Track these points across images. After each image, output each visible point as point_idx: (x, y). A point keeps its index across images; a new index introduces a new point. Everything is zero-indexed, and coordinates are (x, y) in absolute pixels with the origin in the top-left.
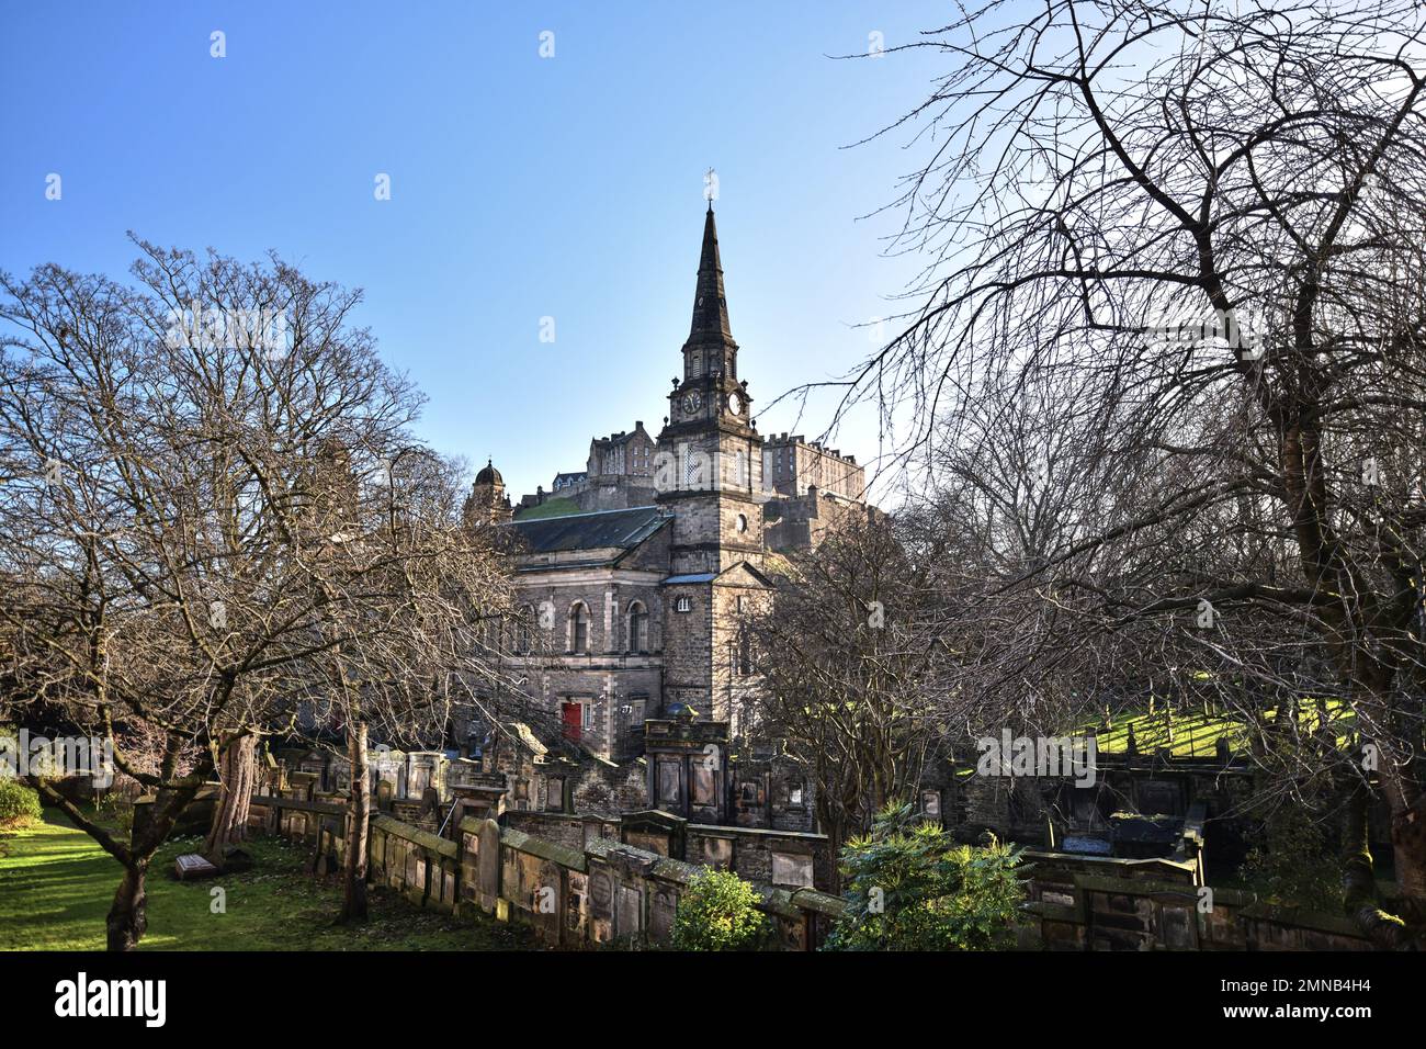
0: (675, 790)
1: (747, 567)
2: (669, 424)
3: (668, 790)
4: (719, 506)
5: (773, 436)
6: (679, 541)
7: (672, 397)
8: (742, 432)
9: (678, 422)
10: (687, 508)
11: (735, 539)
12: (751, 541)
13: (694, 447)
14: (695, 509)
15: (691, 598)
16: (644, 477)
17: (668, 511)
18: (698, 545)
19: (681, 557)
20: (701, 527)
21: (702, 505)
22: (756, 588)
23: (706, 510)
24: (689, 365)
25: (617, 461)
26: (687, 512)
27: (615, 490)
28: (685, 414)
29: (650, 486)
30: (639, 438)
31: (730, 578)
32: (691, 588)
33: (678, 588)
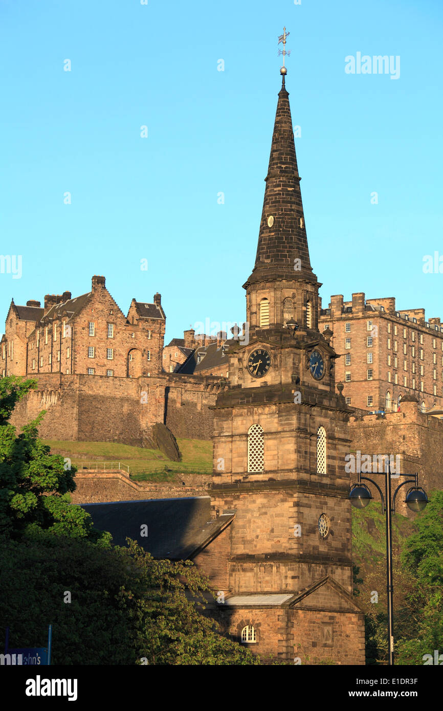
1: (332, 583)
4: (295, 504)
6: (241, 549)
9: (239, 386)
10: (251, 506)
11: (315, 548)
12: (336, 549)
13: (262, 422)
14: (264, 506)
15: (259, 625)
16: (107, 377)
17: (226, 507)
18: (266, 555)
19: (244, 570)
20: (272, 531)
21: (273, 502)
22: (342, 611)
23: (278, 510)
24: (254, 309)
25: (56, 347)
26: (253, 511)
27: (54, 399)
28: (249, 376)
29: (119, 394)
30: (99, 306)
31: (309, 601)
32: (258, 612)
33: (241, 612)
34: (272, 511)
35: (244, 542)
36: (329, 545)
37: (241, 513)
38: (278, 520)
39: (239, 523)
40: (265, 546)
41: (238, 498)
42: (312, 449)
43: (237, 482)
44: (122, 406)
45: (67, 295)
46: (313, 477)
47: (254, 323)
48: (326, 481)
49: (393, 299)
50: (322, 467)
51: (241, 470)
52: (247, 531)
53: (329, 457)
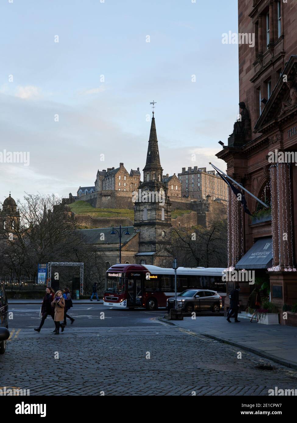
1: (166, 249)
4: (156, 228)
6: (142, 240)
10: (144, 229)
11: (161, 240)
12: (167, 240)
13: (147, 207)
14: (147, 229)
15: (146, 260)
16: (124, 191)
17: (138, 229)
18: (148, 242)
19: (143, 246)
20: (150, 235)
21: (150, 228)
22: (169, 257)
23: (151, 230)
24: (145, 177)
25: (110, 183)
26: (145, 230)
29: (127, 196)
30: (121, 171)
31: (159, 254)
32: (145, 257)
33: (141, 257)
34: (150, 230)
35: (142, 238)
36: (165, 239)
37: (141, 231)
38: (151, 233)
39: (141, 233)
40: (147, 239)
41: (141, 227)
42: (160, 214)
43: (140, 222)
44: (128, 199)
45: (113, 168)
46: (160, 221)
47: (145, 180)
48: (164, 222)
49: (206, 168)
50: (163, 219)
51: (142, 219)
52: (143, 235)
53: (165, 216)
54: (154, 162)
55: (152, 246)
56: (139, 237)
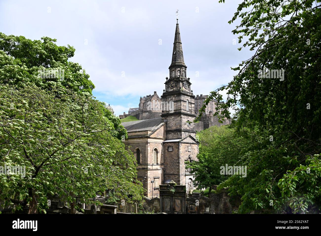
0: (169, 207)
1: (190, 137)
2: (165, 92)
3: (167, 207)
4: (181, 118)
5: (198, 96)
6: (169, 129)
7: (166, 83)
8: (188, 94)
9: (168, 91)
10: (171, 119)
11: (186, 128)
12: (191, 129)
13: (173, 99)
14: (174, 118)
15: (173, 147)
17: (165, 119)
18: (174, 130)
19: (169, 134)
20: (176, 124)
21: (176, 117)
22: (193, 144)
23: (177, 119)
24: (171, 73)
26: (171, 120)
27: (148, 113)
28: (170, 89)
30: (155, 97)
31: (185, 141)
32: (172, 143)
33: (169, 144)
34: (176, 120)
35: (169, 127)
36: (190, 128)
37: (168, 121)
38: (177, 122)
39: (168, 123)
40: (174, 128)
41: (168, 117)
42: (185, 105)
43: (167, 113)
45: (150, 95)
46: (185, 112)
47: (171, 76)
48: (189, 113)
51: (168, 110)
52: (170, 125)
53: (189, 107)
54: (178, 60)
55: (178, 133)
56: (166, 126)
